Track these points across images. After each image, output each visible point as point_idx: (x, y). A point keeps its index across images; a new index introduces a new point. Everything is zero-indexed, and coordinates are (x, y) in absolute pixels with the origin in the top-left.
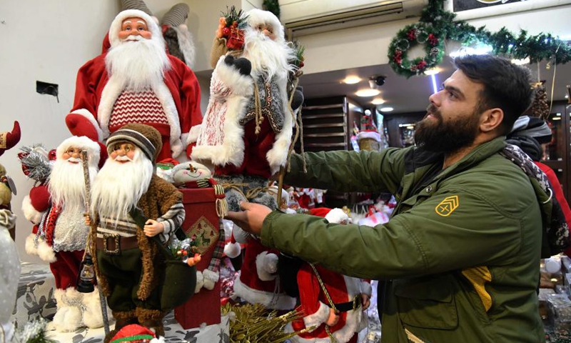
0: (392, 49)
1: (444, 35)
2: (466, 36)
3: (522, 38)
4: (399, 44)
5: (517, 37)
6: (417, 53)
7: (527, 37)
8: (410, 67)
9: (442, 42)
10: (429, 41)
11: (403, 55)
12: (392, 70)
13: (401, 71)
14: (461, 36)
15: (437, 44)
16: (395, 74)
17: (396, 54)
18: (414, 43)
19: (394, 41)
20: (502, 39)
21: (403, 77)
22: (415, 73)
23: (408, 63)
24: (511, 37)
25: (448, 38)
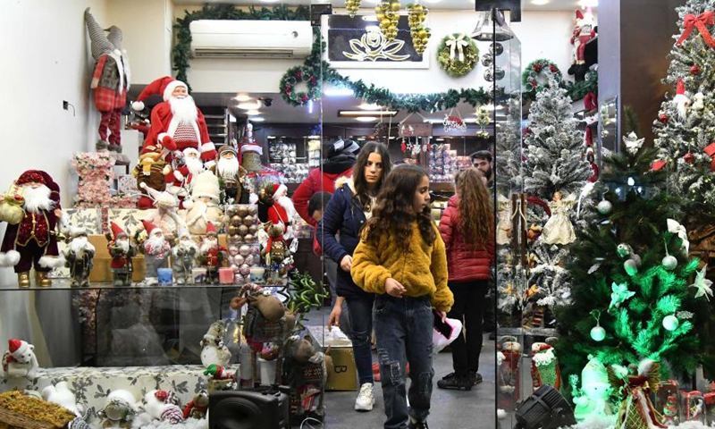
0: (283, 83)
1: (321, 79)
2: (336, 82)
3: (371, 90)
4: (289, 80)
5: (369, 88)
6: (301, 88)
7: (375, 88)
8: (296, 99)
9: (320, 82)
10: (311, 81)
11: (291, 89)
12: (282, 99)
13: (289, 101)
14: (333, 80)
15: (316, 85)
16: (284, 102)
17: (286, 87)
18: (299, 80)
19: (285, 77)
20: (359, 87)
21: (291, 106)
22: (300, 104)
23: (295, 95)
24: (365, 87)
25: (324, 79)
